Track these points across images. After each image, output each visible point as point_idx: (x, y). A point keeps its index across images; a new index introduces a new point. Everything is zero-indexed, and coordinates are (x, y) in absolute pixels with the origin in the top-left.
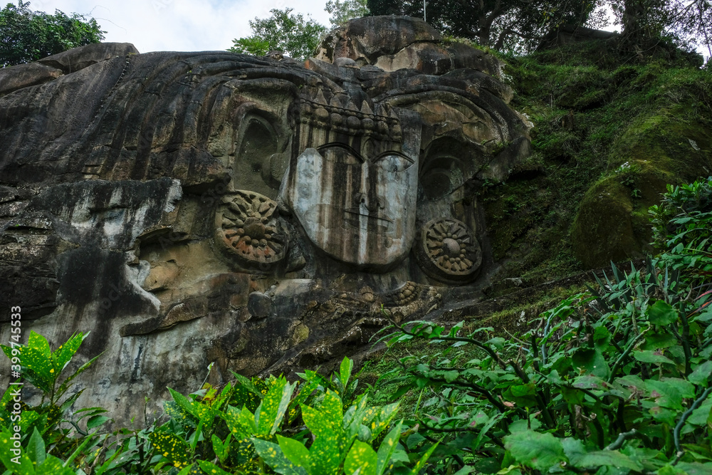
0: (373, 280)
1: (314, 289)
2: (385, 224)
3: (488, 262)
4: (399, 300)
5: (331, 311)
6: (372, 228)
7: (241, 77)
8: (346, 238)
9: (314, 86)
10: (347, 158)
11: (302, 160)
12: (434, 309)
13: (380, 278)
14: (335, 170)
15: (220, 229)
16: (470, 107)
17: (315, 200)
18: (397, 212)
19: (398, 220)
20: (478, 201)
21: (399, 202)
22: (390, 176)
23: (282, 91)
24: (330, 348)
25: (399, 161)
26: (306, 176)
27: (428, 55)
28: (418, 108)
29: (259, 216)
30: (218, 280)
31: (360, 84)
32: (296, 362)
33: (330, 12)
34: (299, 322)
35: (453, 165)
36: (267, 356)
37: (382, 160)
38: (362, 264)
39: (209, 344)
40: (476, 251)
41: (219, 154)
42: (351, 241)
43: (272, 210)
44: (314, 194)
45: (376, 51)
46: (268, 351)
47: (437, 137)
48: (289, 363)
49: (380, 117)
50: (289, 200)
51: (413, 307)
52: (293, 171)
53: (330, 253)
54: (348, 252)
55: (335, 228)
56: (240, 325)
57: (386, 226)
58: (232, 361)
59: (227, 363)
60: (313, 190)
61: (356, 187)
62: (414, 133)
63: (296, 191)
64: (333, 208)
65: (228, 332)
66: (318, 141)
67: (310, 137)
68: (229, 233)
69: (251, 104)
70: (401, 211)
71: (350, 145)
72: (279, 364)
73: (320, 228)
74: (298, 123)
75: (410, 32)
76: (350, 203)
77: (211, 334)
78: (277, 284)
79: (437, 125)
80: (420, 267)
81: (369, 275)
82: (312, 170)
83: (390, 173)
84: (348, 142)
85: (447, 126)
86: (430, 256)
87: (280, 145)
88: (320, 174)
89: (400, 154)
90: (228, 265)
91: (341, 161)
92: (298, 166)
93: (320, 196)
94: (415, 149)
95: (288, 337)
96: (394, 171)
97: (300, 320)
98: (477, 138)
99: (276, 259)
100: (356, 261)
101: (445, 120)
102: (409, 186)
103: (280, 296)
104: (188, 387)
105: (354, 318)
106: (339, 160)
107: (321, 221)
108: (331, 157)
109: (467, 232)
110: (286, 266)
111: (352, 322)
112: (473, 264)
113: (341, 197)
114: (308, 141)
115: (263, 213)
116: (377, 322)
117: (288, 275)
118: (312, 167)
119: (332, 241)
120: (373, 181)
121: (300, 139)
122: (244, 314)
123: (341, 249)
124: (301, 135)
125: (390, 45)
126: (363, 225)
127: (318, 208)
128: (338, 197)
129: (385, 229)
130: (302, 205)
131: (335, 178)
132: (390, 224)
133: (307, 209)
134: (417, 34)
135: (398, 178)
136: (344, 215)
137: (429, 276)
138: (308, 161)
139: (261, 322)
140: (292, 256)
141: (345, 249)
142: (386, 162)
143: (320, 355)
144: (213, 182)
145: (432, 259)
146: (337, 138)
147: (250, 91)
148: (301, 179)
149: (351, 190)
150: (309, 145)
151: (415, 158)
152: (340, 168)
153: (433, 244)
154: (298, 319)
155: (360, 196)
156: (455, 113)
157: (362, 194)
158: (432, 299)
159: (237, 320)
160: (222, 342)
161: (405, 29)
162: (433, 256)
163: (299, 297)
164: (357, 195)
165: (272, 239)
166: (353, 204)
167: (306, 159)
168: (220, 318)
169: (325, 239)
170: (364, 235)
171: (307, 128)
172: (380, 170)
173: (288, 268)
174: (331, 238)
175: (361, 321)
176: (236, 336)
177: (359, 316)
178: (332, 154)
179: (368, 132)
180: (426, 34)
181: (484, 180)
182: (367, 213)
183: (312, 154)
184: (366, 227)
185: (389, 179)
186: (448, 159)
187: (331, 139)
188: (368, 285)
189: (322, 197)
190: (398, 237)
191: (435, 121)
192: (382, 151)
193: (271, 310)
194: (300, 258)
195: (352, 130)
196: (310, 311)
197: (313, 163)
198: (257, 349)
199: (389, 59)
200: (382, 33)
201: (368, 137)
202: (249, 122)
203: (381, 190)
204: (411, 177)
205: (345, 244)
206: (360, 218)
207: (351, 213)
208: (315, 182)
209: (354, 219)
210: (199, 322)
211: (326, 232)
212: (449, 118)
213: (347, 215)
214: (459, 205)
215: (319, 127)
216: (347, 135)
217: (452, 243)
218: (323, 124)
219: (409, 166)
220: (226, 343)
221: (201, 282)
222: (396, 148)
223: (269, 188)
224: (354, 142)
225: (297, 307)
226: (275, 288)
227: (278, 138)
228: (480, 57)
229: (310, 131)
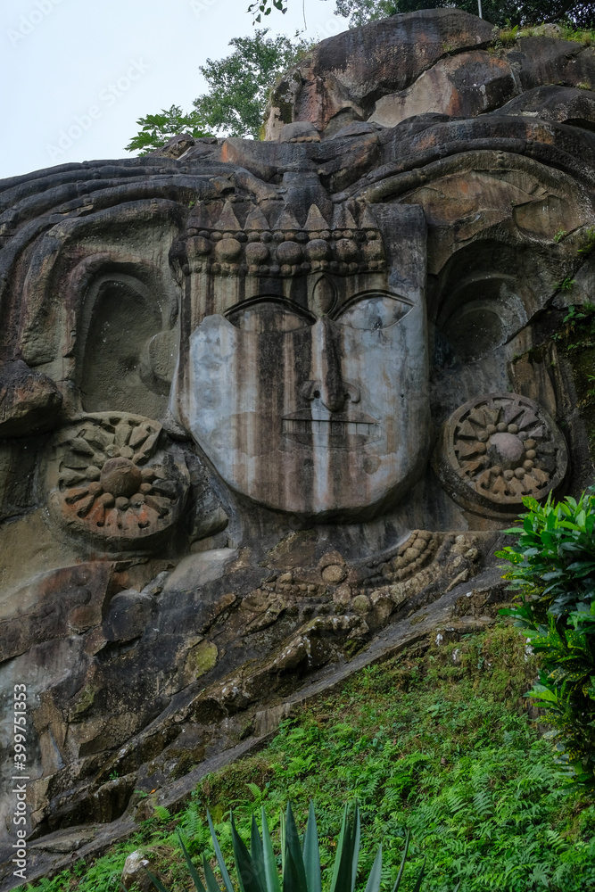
0: (348, 536)
1: (233, 570)
2: (363, 430)
3: (584, 467)
4: (393, 571)
5: (261, 609)
6: (338, 440)
7: (82, 210)
8: (290, 468)
9: (216, 198)
10: (282, 319)
11: (198, 340)
12: (461, 582)
13: (362, 531)
14: (261, 346)
15: (54, 491)
16: (531, 171)
17: (227, 407)
18: (386, 404)
19: (390, 418)
20: (559, 351)
21: (388, 385)
22: (367, 339)
23: (157, 220)
24: (248, 686)
25: (385, 308)
26: (208, 367)
27: (468, 77)
28: (424, 196)
29: (131, 451)
30: (53, 581)
31: (316, 171)
32: (190, 715)
33: (345, 15)
34: (198, 639)
35: (504, 289)
36: (139, 709)
37: (352, 312)
38: (322, 512)
39: (34, 701)
40: (556, 450)
41: (45, 359)
42: (298, 472)
43: (153, 437)
44: (224, 397)
45: (370, 90)
46: (140, 701)
47: (461, 246)
48: (178, 719)
49: (342, 230)
50: (181, 416)
51: (419, 582)
52: (184, 361)
53: (261, 500)
54: (294, 493)
55: (267, 453)
56: (87, 660)
57: (365, 434)
58: (73, 728)
59: (64, 731)
60: (223, 391)
61: (303, 373)
62: (411, 248)
63: (193, 398)
64: (262, 418)
65: (66, 676)
66: (225, 300)
67: (210, 295)
68: (72, 495)
69: (98, 256)
70: (394, 400)
71: (287, 294)
72: (160, 721)
73: (239, 457)
74: (188, 273)
75: (433, 38)
76: (294, 402)
77: (36, 683)
78: (171, 568)
79: (461, 222)
80: (450, 495)
81: (340, 528)
82: (217, 356)
83: (368, 333)
84: (282, 291)
85: (482, 220)
86: (461, 473)
87: (166, 316)
88: (232, 360)
89: (385, 293)
90: (76, 549)
91: (271, 328)
92: (191, 351)
93: (234, 399)
94: (414, 278)
95: (176, 670)
96: (376, 327)
97: (203, 634)
98: (546, 230)
99: (161, 527)
100: (311, 507)
101: (477, 209)
102: (407, 351)
103: (172, 592)
104: (4, 779)
105: (301, 617)
106: (266, 326)
107: (240, 445)
108: (253, 325)
109: (536, 415)
110: (190, 531)
111: (296, 628)
112: (551, 477)
113: (275, 394)
114: (207, 303)
115: (136, 447)
116: (340, 625)
117: (197, 545)
118: (218, 350)
119: (263, 478)
120: (334, 354)
121: (193, 302)
122: (94, 640)
123: (281, 490)
124: (193, 296)
125: (396, 74)
126: (321, 439)
127: (234, 423)
128: (269, 396)
129: (363, 440)
130: (203, 421)
131: (260, 361)
132: (372, 428)
133: (214, 427)
134: (445, 39)
135: (384, 339)
136: (282, 427)
137: (467, 510)
138: (208, 341)
139: (128, 649)
140: (201, 512)
141: (287, 488)
142: (358, 315)
143: (230, 700)
144: (28, 413)
145: (466, 479)
146: (261, 288)
147: (96, 233)
148: (198, 374)
149: (294, 378)
150: (210, 311)
151: (415, 296)
152: (270, 343)
153: (468, 449)
154: (198, 633)
155: (311, 387)
156: (500, 189)
157: (313, 382)
158: (457, 561)
159: (81, 652)
160: (54, 695)
161: (423, 37)
162: (467, 473)
163: (204, 590)
164: (306, 385)
165: (152, 492)
166: (298, 403)
167: (204, 338)
168: (51, 654)
169: (251, 475)
170: (322, 457)
171: (204, 278)
172: (347, 332)
173: (195, 532)
174: (262, 473)
175: (311, 626)
176: (79, 682)
177: (309, 614)
178: (253, 318)
179: (316, 264)
180: (465, 36)
181: (567, 309)
182: (326, 415)
183: (216, 326)
184: (325, 442)
185: (366, 344)
186: (493, 279)
187: (251, 289)
188: (337, 548)
189: (239, 401)
190: (391, 450)
191: (458, 214)
192: (349, 295)
193: (149, 623)
194: (217, 511)
195: (286, 268)
196: (222, 612)
197: (218, 342)
198: (118, 700)
199: (398, 100)
200: (378, 56)
201: (320, 275)
202: (101, 289)
203: (350, 368)
204: (409, 334)
205: (287, 481)
206: (314, 426)
207: (298, 421)
208: (224, 375)
209: (303, 431)
210: (13, 665)
211: (251, 463)
212: (485, 202)
213: (289, 426)
214: (523, 363)
215: (226, 274)
216: (279, 277)
217: (505, 443)
218: (232, 267)
219: (404, 313)
220: (61, 696)
221: (23, 590)
222: (377, 283)
223: (154, 395)
224: (293, 289)
225: (197, 611)
226: (167, 576)
227: (161, 303)
228: (573, 56)
229: (209, 284)
